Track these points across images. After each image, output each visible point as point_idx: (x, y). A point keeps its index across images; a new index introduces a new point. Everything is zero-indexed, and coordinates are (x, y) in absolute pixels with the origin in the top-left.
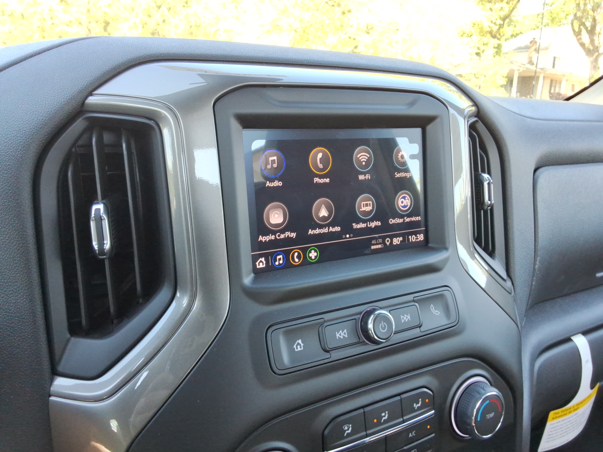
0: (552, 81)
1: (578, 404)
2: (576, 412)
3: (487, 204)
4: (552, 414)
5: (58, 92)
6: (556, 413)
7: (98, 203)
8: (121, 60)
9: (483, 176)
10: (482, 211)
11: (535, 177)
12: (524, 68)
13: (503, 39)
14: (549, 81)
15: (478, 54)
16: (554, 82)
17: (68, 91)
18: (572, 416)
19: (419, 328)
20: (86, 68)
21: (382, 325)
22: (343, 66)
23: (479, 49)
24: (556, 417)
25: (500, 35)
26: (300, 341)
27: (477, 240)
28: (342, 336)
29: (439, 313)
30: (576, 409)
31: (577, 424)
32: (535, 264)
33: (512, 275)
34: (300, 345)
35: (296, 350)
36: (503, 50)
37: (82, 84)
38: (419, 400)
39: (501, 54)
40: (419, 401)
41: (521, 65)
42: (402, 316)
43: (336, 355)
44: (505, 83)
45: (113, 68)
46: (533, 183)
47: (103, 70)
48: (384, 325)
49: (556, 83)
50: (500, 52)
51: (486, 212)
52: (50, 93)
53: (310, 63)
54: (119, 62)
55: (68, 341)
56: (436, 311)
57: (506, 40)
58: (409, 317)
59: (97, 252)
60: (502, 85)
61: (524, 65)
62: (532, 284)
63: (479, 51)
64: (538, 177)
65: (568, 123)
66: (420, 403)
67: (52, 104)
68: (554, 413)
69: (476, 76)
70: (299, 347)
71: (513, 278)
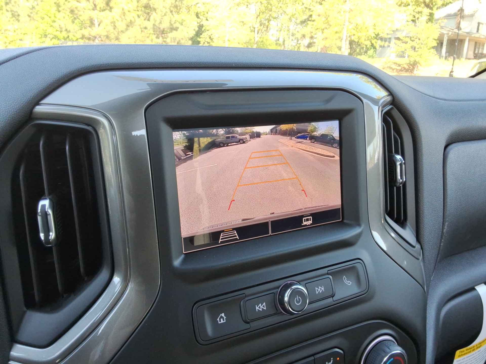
0: (476, 43)
1: (480, 343)
2: (479, 349)
3: (399, 181)
4: (458, 353)
5: (9, 103)
6: (462, 352)
7: (46, 199)
8: (65, 73)
9: (396, 157)
10: (395, 187)
11: (446, 152)
12: (452, 32)
13: (435, 9)
14: (474, 43)
15: (413, 21)
16: (478, 44)
17: (17, 102)
18: (476, 353)
19: (332, 298)
20: (34, 80)
21: (297, 299)
22: (268, 67)
23: (414, 17)
24: (462, 355)
25: (432, 4)
26: (223, 315)
27: (390, 213)
28: (261, 308)
29: (351, 283)
30: (479, 347)
31: (480, 359)
32: (443, 228)
33: (421, 240)
34: (223, 318)
35: (219, 323)
36: (436, 17)
37: (30, 96)
38: (331, 358)
39: (434, 21)
40: (331, 360)
41: (450, 30)
42: (316, 288)
43: (255, 325)
44: (436, 45)
45: (58, 80)
46: (443, 159)
47: (48, 82)
48: (299, 299)
49: (480, 46)
50: (433, 18)
51: (398, 189)
52: (2, 104)
53: (238, 65)
54: (63, 74)
55: (24, 314)
56: (348, 281)
57: (437, 8)
58: (323, 289)
59: (44, 241)
60: (433, 46)
61: (453, 30)
62: (440, 245)
63: (414, 19)
64: (448, 153)
65: (477, 102)
66: (332, 361)
67: (3, 115)
68: (460, 352)
69: (412, 39)
70: (222, 320)
71: (422, 244)
